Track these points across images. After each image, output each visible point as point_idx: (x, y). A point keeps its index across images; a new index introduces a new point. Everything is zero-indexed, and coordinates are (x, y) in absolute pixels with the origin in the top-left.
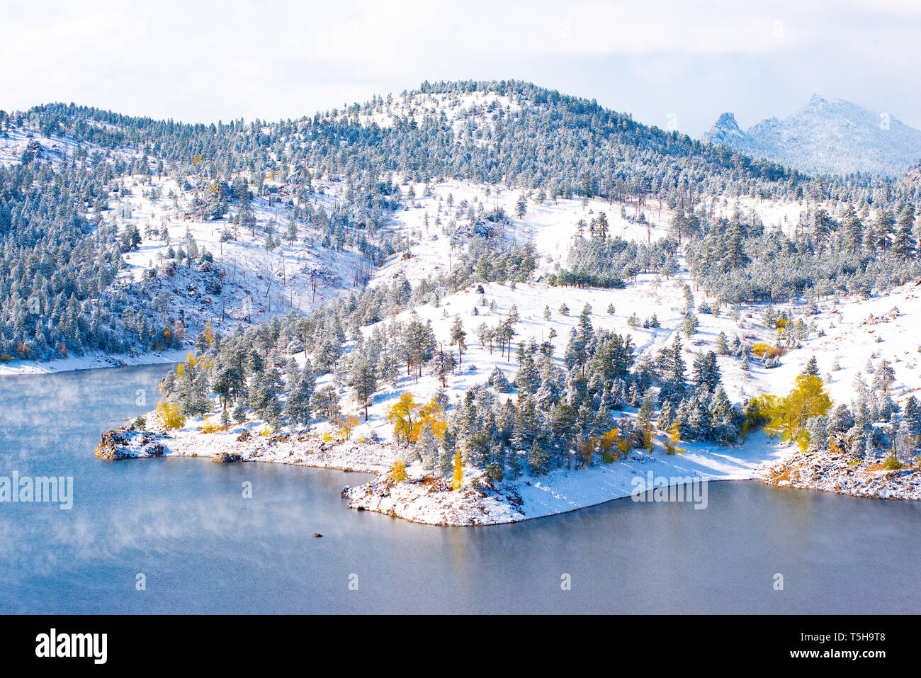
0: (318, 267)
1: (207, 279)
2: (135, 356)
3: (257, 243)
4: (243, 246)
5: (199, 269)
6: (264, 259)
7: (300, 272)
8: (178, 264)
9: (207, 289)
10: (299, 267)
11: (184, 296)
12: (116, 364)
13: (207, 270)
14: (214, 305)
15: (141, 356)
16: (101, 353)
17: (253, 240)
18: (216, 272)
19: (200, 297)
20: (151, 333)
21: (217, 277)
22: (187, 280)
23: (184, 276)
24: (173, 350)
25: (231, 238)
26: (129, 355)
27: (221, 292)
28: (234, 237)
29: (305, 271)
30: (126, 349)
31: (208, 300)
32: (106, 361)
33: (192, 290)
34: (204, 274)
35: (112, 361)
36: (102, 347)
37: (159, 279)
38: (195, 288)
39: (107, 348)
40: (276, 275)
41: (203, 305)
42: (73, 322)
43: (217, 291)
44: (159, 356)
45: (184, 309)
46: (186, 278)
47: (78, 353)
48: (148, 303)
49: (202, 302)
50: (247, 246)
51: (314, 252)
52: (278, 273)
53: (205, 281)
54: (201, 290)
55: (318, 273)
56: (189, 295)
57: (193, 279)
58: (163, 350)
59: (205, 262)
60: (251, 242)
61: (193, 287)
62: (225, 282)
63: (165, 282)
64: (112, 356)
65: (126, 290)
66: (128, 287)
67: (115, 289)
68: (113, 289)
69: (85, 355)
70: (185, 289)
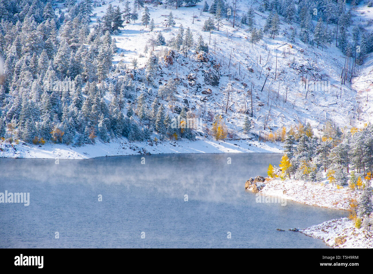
0: (305, 63)
1: (205, 69)
2: (154, 145)
3: (238, 34)
4: (227, 37)
5: (196, 58)
6: (250, 51)
7: (288, 67)
8: (176, 53)
9: (206, 79)
10: (285, 62)
11: (186, 86)
12: (140, 152)
13: (204, 60)
14: (214, 96)
15: (159, 145)
16: (125, 140)
17: (234, 31)
18: (212, 63)
19: (200, 87)
20: (167, 121)
21: (214, 67)
22: (186, 69)
23: (182, 65)
24: (187, 140)
25: (214, 28)
26: (149, 143)
27: (219, 83)
28: (217, 27)
29: (292, 65)
30: (145, 137)
31: (208, 91)
32: (130, 148)
33: (192, 80)
34: (201, 64)
35: (136, 148)
36: (125, 134)
37: (160, 67)
38: (195, 78)
39: (130, 136)
40: (264, 68)
41: (205, 95)
42: (96, 107)
43: (215, 83)
44: (175, 146)
45: (187, 99)
46: (184, 67)
47: (104, 138)
48: (154, 90)
49: (203, 93)
50: (231, 37)
51: (297, 47)
52: (267, 67)
53: (203, 71)
54: (201, 80)
55: (306, 70)
56: (190, 84)
57: (191, 68)
58: (178, 140)
59: (201, 53)
60: (233, 33)
61: (193, 77)
62: (222, 73)
63: (165, 70)
64: (134, 144)
65: (132, 76)
66: (133, 73)
67: (120, 75)
68: (118, 74)
69: (111, 141)
70: (185, 79)
